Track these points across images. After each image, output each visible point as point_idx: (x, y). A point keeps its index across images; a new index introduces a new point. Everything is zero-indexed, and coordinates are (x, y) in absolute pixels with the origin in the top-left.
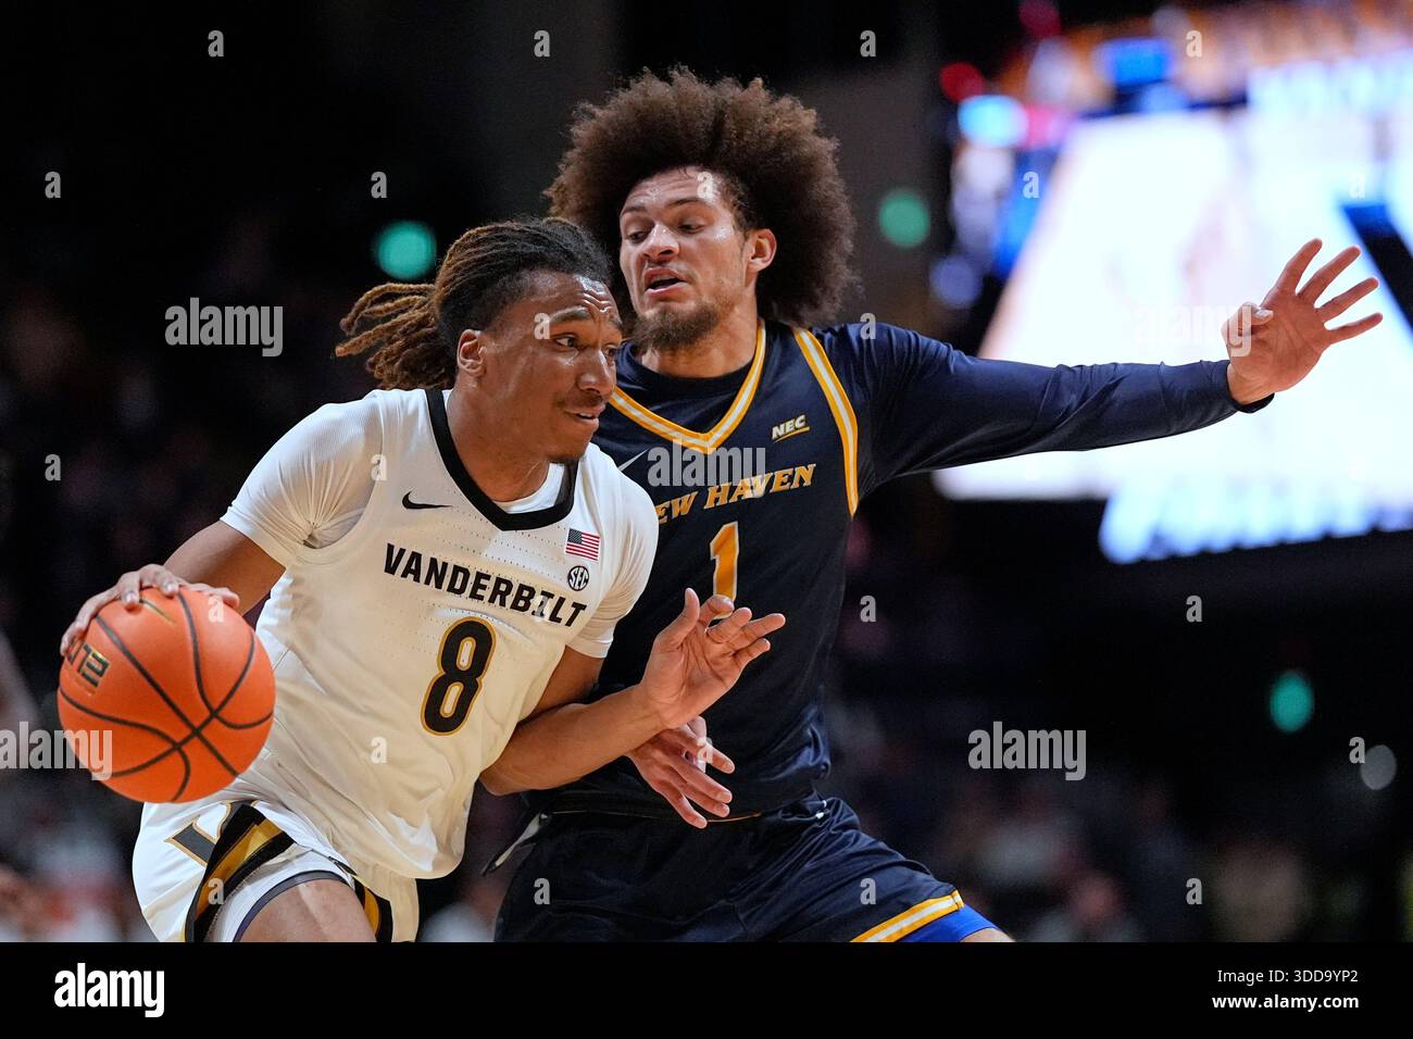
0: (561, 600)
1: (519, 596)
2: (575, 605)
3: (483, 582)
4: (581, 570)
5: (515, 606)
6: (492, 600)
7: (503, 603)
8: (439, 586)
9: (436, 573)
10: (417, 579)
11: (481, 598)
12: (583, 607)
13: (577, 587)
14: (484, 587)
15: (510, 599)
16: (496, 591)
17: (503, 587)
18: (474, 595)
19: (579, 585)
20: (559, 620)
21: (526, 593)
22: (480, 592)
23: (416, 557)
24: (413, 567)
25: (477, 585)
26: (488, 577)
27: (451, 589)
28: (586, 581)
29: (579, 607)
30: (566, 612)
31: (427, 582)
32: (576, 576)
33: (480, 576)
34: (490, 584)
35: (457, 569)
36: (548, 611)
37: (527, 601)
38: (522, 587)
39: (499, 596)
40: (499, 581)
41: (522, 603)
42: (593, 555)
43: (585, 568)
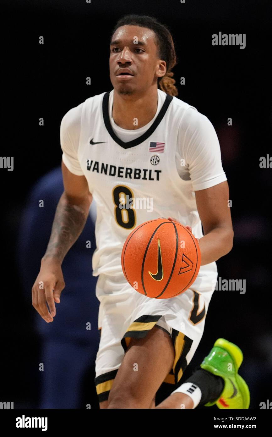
0: (150, 171)
1: (135, 174)
2: (156, 171)
3: (121, 170)
5: (135, 178)
7: (131, 177)
8: (106, 173)
9: (104, 169)
10: (98, 171)
11: (122, 177)
12: (160, 171)
13: (154, 164)
14: (122, 172)
15: (133, 175)
16: (127, 173)
17: (129, 171)
18: (119, 176)
19: (155, 162)
20: (153, 179)
21: (138, 172)
22: (121, 174)
23: (97, 163)
24: (96, 167)
25: (120, 172)
26: (123, 168)
27: (110, 174)
28: (158, 161)
29: (158, 172)
30: (154, 175)
31: (102, 172)
32: (154, 159)
33: (120, 168)
34: (124, 171)
35: (111, 166)
36: (147, 176)
37: (139, 174)
38: (136, 170)
39: (128, 175)
40: (127, 169)
41: (137, 176)
42: (162, 150)
43: (157, 156)
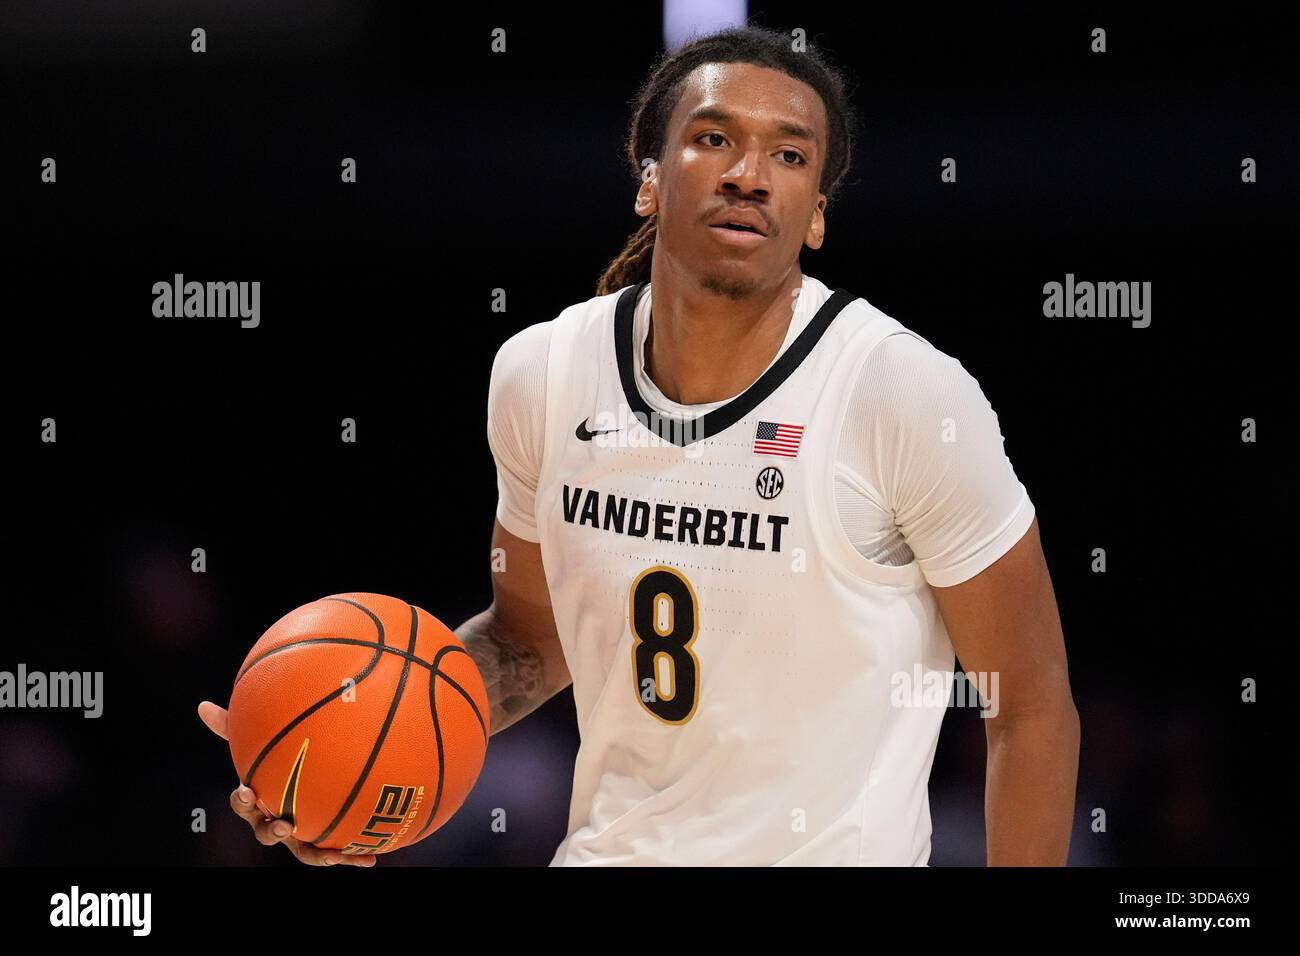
0: (755, 518)
1: (709, 527)
2: (771, 519)
3: (667, 516)
4: (772, 472)
5: (708, 541)
6: (681, 538)
7: (694, 540)
8: (619, 529)
9: (615, 514)
10: (595, 524)
11: (669, 537)
12: (785, 520)
13: (768, 495)
14: (669, 523)
15: (700, 531)
16: (683, 525)
17: (690, 518)
18: (660, 535)
19: (771, 491)
20: (761, 547)
21: (716, 520)
22: (666, 530)
23: (593, 496)
24: (590, 510)
25: (661, 522)
26: (671, 509)
27: (632, 532)
28: (780, 485)
29: (778, 522)
30: (765, 533)
31: (606, 527)
32: (766, 480)
33: (661, 509)
34: (675, 517)
35: (637, 505)
36: (745, 537)
37: (720, 528)
38: (711, 513)
39: (687, 531)
40: (685, 511)
41: (714, 535)
42: (791, 451)
43: (776, 469)
